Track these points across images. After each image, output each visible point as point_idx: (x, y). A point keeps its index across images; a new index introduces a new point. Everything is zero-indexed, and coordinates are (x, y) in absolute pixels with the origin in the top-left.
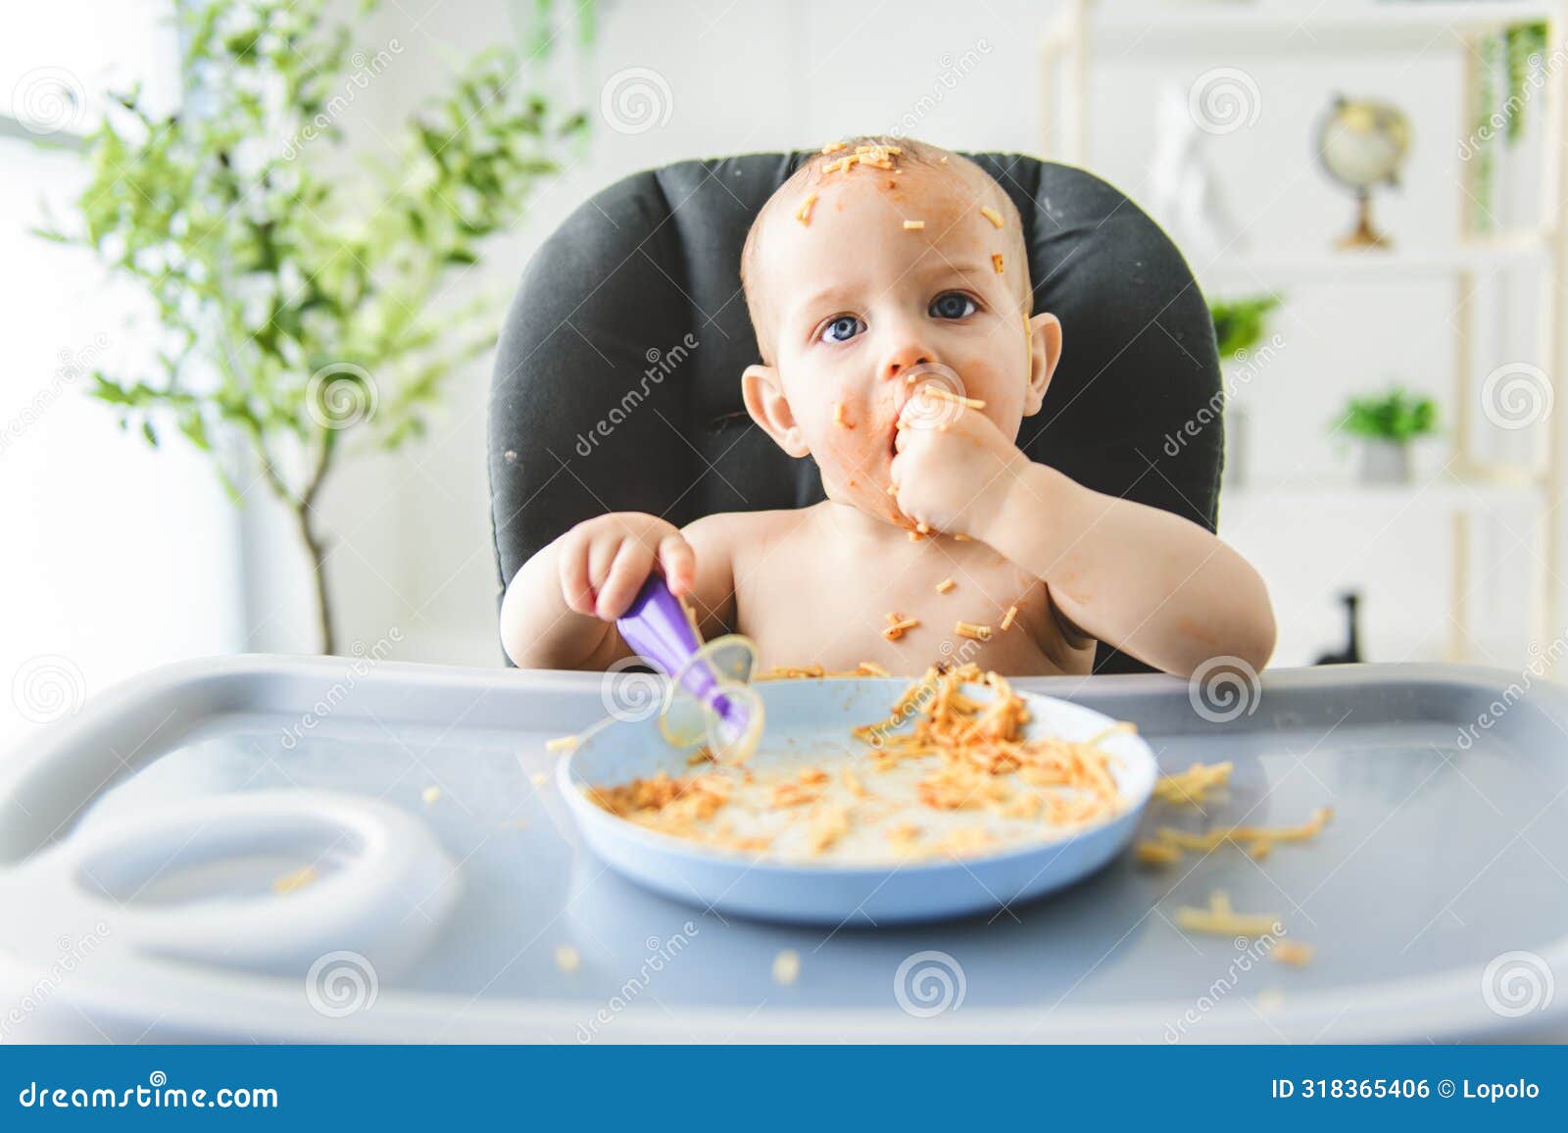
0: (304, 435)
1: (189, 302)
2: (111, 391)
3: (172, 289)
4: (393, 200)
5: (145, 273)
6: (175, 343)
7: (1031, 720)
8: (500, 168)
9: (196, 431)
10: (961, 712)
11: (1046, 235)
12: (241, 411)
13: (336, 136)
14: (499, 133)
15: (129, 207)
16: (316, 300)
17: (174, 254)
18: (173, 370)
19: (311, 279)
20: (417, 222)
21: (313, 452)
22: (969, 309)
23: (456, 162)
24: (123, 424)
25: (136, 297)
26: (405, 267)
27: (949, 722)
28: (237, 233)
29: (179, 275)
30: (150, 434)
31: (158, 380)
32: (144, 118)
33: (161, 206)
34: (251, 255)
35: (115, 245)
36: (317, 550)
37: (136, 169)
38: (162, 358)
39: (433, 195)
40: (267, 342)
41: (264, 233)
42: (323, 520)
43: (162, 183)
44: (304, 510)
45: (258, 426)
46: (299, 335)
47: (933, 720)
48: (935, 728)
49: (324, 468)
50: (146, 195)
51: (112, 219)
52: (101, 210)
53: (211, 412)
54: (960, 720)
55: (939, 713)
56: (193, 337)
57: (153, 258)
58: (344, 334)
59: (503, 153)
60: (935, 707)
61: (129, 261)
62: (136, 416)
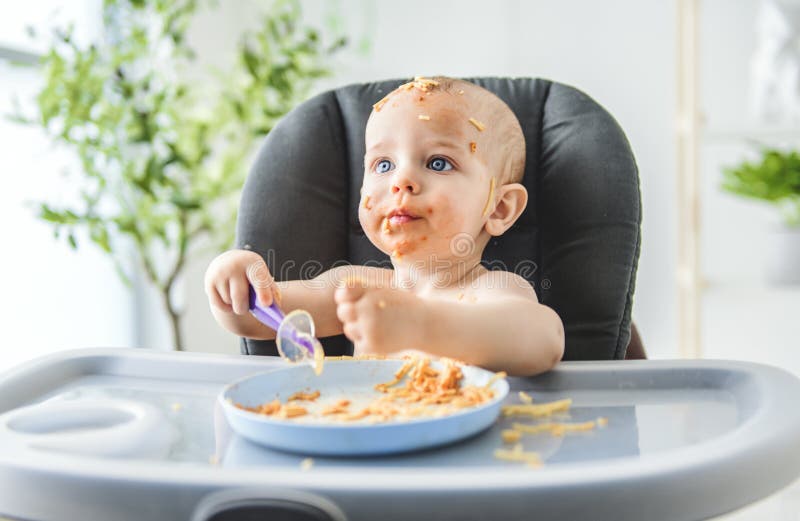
0: (167, 244)
1: (100, 160)
2: (51, 215)
3: (90, 151)
4: (225, 95)
5: (75, 142)
6: (92, 186)
7: (462, 377)
8: (290, 76)
9: (104, 241)
10: (429, 375)
11: (549, 125)
12: (130, 227)
13: (191, 55)
14: (290, 54)
15: (66, 102)
16: (176, 158)
17: (92, 130)
18: (92, 203)
19: (172, 147)
20: (240, 110)
21: (173, 254)
22: (448, 167)
23: (264, 72)
24: (57, 235)
25: (69, 157)
26: (231, 137)
27: (423, 381)
28: (128, 118)
29: (94, 143)
30: (72, 242)
31: (80, 208)
32: (75, 48)
33: (85, 100)
34: (136, 131)
35: (57, 124)
36: (175, 317)
37: (71, 76)
38: (84, 195)
39: (249, 92)
40: (143, 185)
41: (143, 118)
42: (178, 298)
43: (85, 87)
44: (167, 290)
45: (140, 239)
46: (163, 180)
47: (415, 380)
48: (416, 383)
49: (180, 264)
50: (75, 94)
51: (55, 110)
52: (49, 104)
53: (113, 229)
54: (427, 380)
55: (418, 376)
56: (103, 183)
57: (80, 132)
58: (193, 180)
59: (292, 66)
60: (416, 373)
61: (65, 135)
62: (64, 231)
